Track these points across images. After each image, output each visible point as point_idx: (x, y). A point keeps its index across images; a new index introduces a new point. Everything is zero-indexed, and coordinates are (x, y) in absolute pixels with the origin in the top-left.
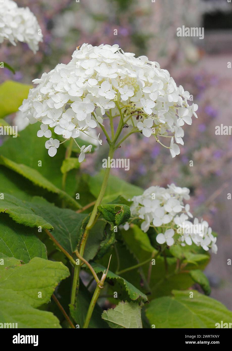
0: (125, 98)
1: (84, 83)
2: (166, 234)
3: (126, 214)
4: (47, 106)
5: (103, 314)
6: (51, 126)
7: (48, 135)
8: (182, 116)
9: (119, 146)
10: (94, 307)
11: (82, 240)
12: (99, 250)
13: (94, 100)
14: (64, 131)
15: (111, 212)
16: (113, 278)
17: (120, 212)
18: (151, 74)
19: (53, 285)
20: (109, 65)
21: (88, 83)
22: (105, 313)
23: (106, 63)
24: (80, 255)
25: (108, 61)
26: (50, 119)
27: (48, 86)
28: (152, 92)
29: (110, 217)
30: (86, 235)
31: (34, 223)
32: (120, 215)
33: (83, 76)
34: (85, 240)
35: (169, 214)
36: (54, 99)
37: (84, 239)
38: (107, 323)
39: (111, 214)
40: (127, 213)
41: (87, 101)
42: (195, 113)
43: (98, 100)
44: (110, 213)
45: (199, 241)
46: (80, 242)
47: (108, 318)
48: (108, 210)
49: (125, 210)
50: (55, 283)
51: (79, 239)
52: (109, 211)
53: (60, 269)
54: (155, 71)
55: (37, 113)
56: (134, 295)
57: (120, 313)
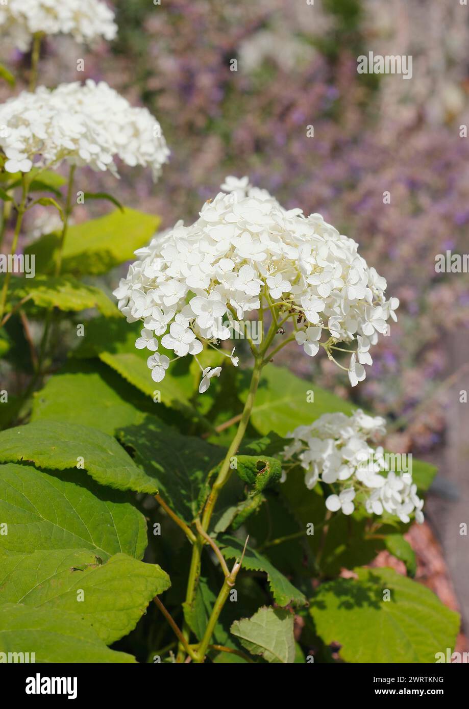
0: (276, 294)
1: (213, 264)
2: (341, 495)
3: (274, 474)
4: (153, 301)
5: (232, 626)
6: (158, 334)
7: (152, 346)
8: (372, 318)
9: (271, 360)
10: (218, 614)
11: (207, 503)
12: (236, 516)
13: (227, 296)
14: (177, 343)
15: (251, 469)
16: (252, 569)
17: (263, 471)
18: (324, 252)
19: (141, 605)
20: (255, 236)
21: (219, 267)
22: (236, 626)
23: (250, 232)
24: (202, 528)
25: (254, 229)
26: (157, 321)
27: (158, 263)
28: (322, 283)
29: (248, 477)
30: (214, 497)
31: (127, 484)
32: (263, 475)
33: (212, 252)
34: (211, 504)
35: (349, 464)
36: (162, 290)
37: (210, 502)
38: (239, 641)
39: (250, 472)
40: (276, 472)
41: (215, 296)
42: (394, 313)
43: (234, 294)
44: (248, 470)
45: (394, 507)
46: (204, 507)
47: (240, 634)
48: (246, 465)
49: (272, 468)
50: (144, 603)
51: (203, 501)
52: (246, 467)
53: (155, 577)
54: (329, 248)
55: (136, 310)
56: (282, 599)
57: (260, 625)
